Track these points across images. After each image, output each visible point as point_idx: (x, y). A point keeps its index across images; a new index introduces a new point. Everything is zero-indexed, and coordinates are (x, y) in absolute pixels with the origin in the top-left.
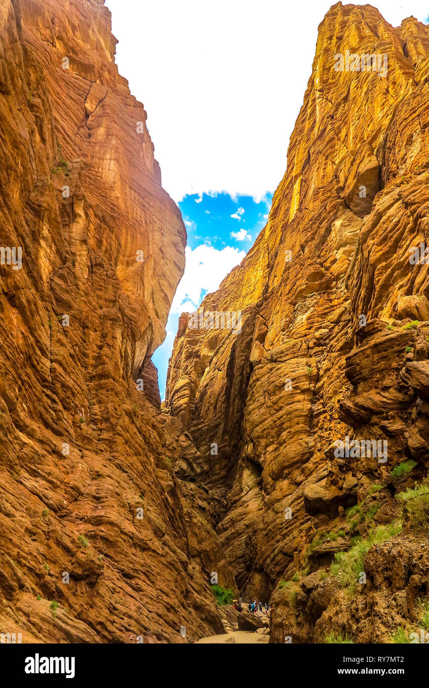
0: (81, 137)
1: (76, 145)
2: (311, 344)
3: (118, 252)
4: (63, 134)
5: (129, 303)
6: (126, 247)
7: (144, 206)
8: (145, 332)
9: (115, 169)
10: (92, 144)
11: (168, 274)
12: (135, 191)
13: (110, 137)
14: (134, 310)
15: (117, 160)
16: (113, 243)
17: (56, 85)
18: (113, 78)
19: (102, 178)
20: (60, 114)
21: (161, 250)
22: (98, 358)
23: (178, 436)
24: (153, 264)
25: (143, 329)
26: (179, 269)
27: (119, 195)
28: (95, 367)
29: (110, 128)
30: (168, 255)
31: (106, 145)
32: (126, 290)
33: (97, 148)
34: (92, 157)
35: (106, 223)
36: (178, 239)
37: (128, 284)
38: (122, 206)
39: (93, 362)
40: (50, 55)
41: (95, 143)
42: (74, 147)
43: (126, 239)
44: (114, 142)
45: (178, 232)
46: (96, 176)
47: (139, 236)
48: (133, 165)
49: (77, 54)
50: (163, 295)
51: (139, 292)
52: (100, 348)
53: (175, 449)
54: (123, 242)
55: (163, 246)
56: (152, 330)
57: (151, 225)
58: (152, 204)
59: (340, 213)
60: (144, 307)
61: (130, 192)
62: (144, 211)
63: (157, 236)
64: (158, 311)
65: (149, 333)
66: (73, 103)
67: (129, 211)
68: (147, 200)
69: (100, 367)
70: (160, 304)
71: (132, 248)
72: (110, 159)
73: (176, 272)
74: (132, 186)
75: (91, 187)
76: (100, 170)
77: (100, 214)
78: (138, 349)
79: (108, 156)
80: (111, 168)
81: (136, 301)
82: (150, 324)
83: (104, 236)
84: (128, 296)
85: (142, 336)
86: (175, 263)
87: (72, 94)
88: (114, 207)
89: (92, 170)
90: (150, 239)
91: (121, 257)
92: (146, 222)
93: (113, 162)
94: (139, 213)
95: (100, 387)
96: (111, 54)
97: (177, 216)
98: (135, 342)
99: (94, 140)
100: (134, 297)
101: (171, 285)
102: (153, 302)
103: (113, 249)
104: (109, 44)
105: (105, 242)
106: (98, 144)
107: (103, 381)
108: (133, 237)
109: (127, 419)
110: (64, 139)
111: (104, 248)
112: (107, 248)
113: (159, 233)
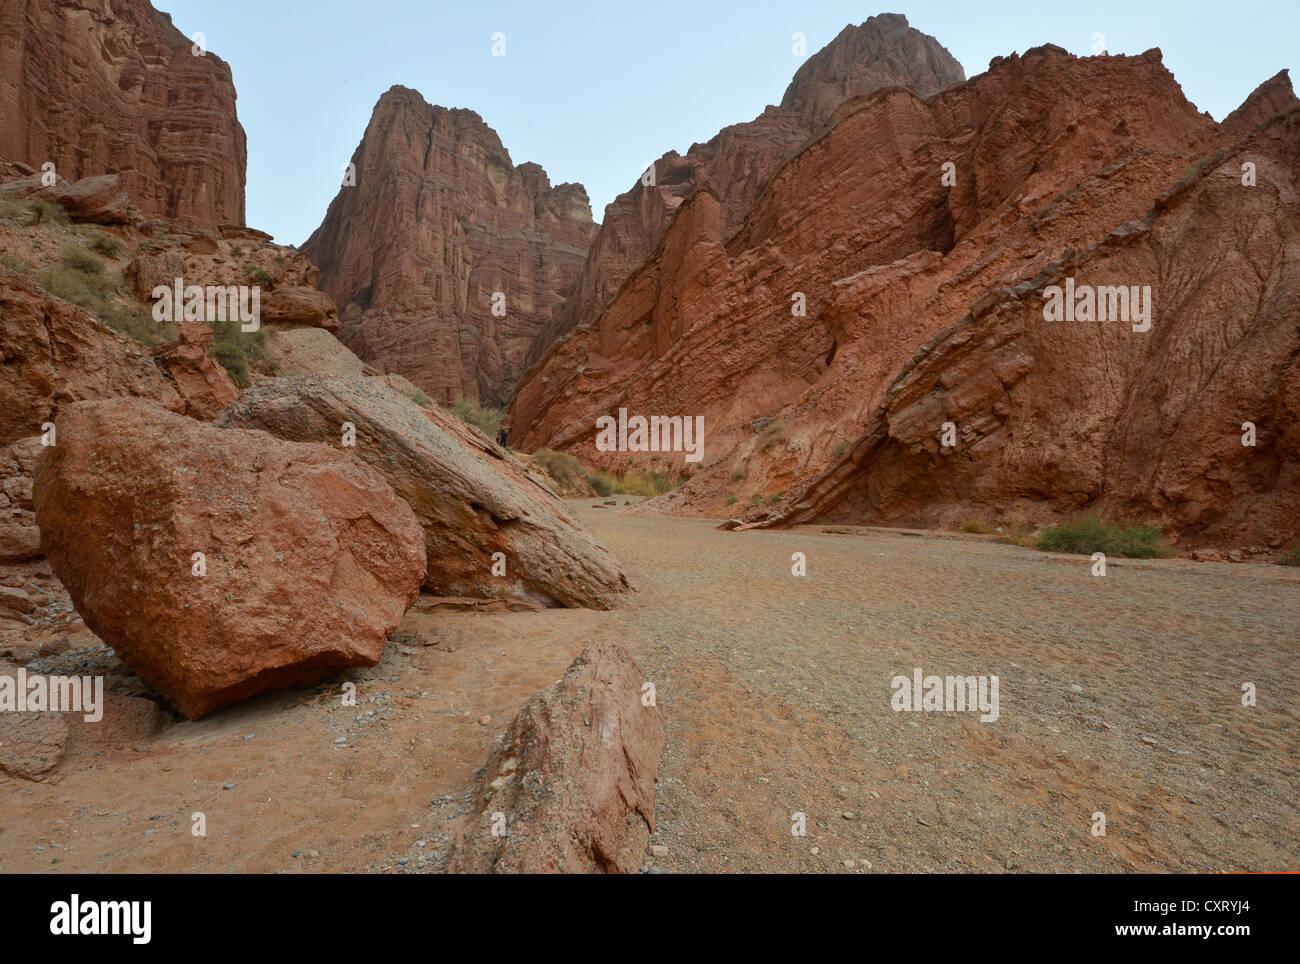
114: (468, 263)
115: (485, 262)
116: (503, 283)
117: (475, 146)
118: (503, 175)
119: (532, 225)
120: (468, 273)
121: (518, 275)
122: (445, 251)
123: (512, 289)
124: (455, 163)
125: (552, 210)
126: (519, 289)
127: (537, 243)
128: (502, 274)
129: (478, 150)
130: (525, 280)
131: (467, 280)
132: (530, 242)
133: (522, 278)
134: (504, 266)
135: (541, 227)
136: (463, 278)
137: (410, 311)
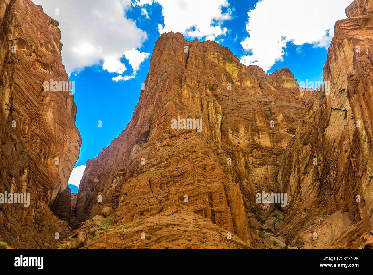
0: (39, 102)
1: (36, 106)
2: (114, 198)
3: (49, 153)
4: (30, 103)
5: (51, 175)
6: (53, 151)
7: (63, 131)
8: (58, 185)
9: (52, 117)
10: (43, 105)
11: (71, 159)
12: (60, 125)
13: (52, 101)
14: (53, 178)
15: (53, 113)
16: (47, 150)
17: (30, 79)
18: (58, 66)
19: (45, 121)
20: (30, 93)
21: (69, 150)
22: (26, 219)
23: (65, 229)
24: (64, 156)
25: (56, 185)
26: (76, 156)
27: (52, 128)
28: (24, 222)
29: (52, 97)
30: (72, 152)
31: (49, 105)
32: (51, 169)
33: (45, 107)
34: (43, 111)
35: (45, 142)
36: (77, 144)
37: (52, 166)
38: (53, 132)
39: (24, 220)
40: (28, 64)
41: (45, 104)
42: (35, 108)
43: (53, 148)
44: (53, 104)
45: (78, 141)
46: (43, 120)
47: (59, 145)
48: (61, 113)
49: (41, 58)
50: (68, 168)
51: (56, 169)
52: (27, 216)
53: (63, 234)
54: (51, 149)
55: (70, 148)
56: (61, 184)
57: (66, 140)
58: (67, 130)
59: (135, 145)
60: (58, 176)
61: (58, 126)
62: (63, 134)
63: (68, 143)
64: (65, 175)
65: (60, 185)
66: (37, 85)
67: (56, 134)
68: (65, 129)
69: (26, 222)
70: (66, 172)
71: (55, 151)
72: (50, 112)
73: (75, 158)
74: (59, 123)
75: (40, 126)
76: (45, 117)
77: (43, 139)
78: (53, 193)
79: (49, 111)
80: (50, 116)
81: (54, 173)
82: (60, 182)
83: (44, 148)
84: (51, 172)
85: (56, 188)
86: (75, 154)
87: (37, 81)
88: (50, 134)
89: (41, 117)
90: (65, 145)
91: (50, 155)
92: (63, 138)
93: (51, 113)
94: (60, 135)
95: (25, 229)
96: (59, 50)
97: (78, 134)
98: (52, 191)
99: (44, 103)
100: (54, 172)
101: (72, 164)
102: (63, 172)
103: (47, 152)
104: (59, 46)
105: (43, 150)
106: (46, 105)
107: (26, 227)
108: (56, 146)
109: (31, 238)
110: (31, 105)
111: (43, 153)
112: (44, 152)
113: (69, 142)
114: (219, 113)
115: (232, 115)
116: (246, 128)
117: (216, 54)
118: (235, 68)
119: (260, 92)
120: (220, 120)
121: (256, 122)
122: (202, 105)
123: (253, 131)
124: (204, 63)
125: (270, 83)
126: (258, 131)
127: (265, 102)
128: (244, 121)
129: (218, 55)
130: (262, 124)
131: (220, 125)
132: (260, 102)
133: (259, 124)
134: (245, 116)
135: (266, 93)
136: (217, 124)
137: (175, 136)
